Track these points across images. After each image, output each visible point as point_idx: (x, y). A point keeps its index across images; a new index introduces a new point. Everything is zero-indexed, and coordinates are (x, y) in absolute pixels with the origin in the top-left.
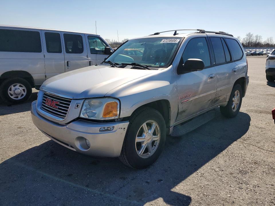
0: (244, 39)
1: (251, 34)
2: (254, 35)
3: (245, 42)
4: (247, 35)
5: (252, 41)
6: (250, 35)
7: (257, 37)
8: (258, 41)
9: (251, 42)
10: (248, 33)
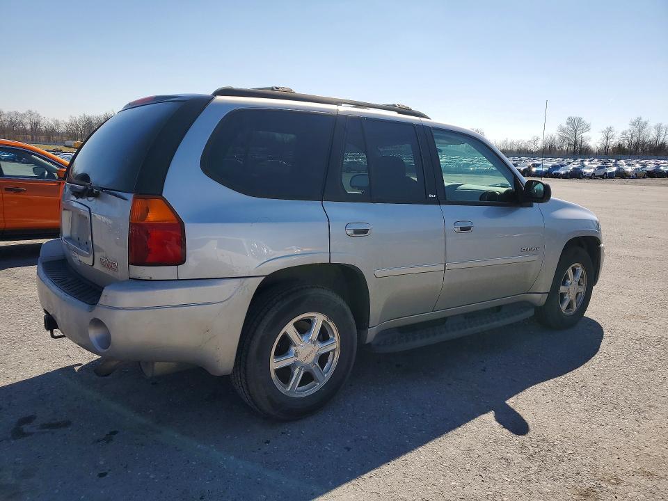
0: (624, 133)
1: (643, 120)
2: (652, 124)
3: (626, 141)
4: (634, 124)
5: (647, 140)
6: (639, 125)
7: (659, 128)
8: (661, 140)
9: (644, 143)
10: (634, 118)
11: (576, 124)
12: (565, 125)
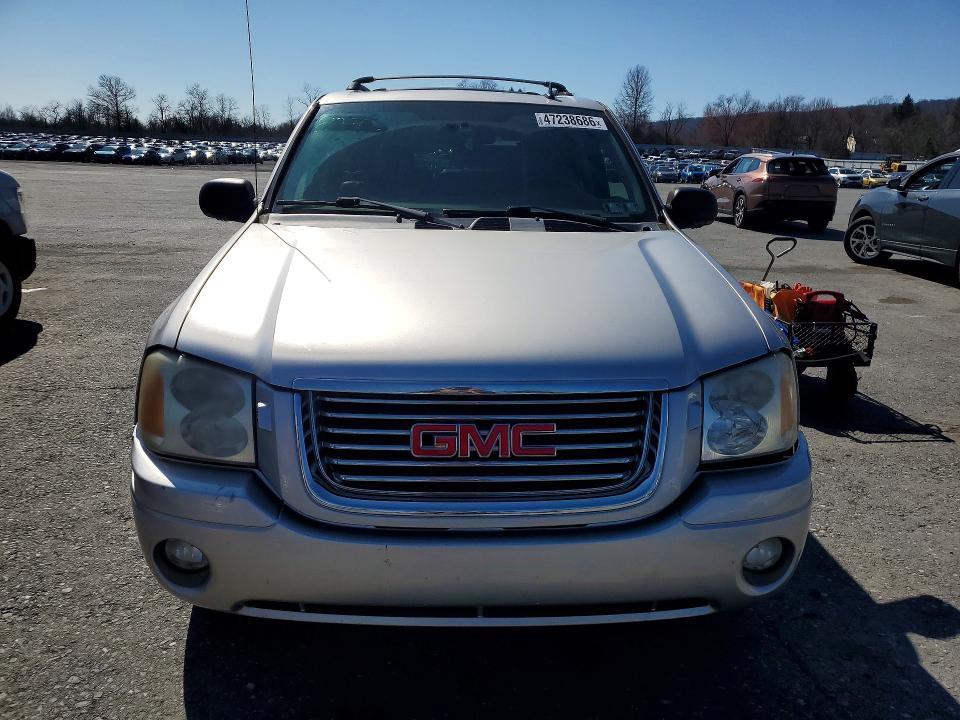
0: (181, 105)
1: (201, 89)
3: (186, 115)
4: (191, 93)
5: (210, 115)
6: (198, 94)
7: (221, 100)
8: (226, 116)
9: (207, 119)
10: (190, 85)
11: (113, 87)
12: (98, 88)
